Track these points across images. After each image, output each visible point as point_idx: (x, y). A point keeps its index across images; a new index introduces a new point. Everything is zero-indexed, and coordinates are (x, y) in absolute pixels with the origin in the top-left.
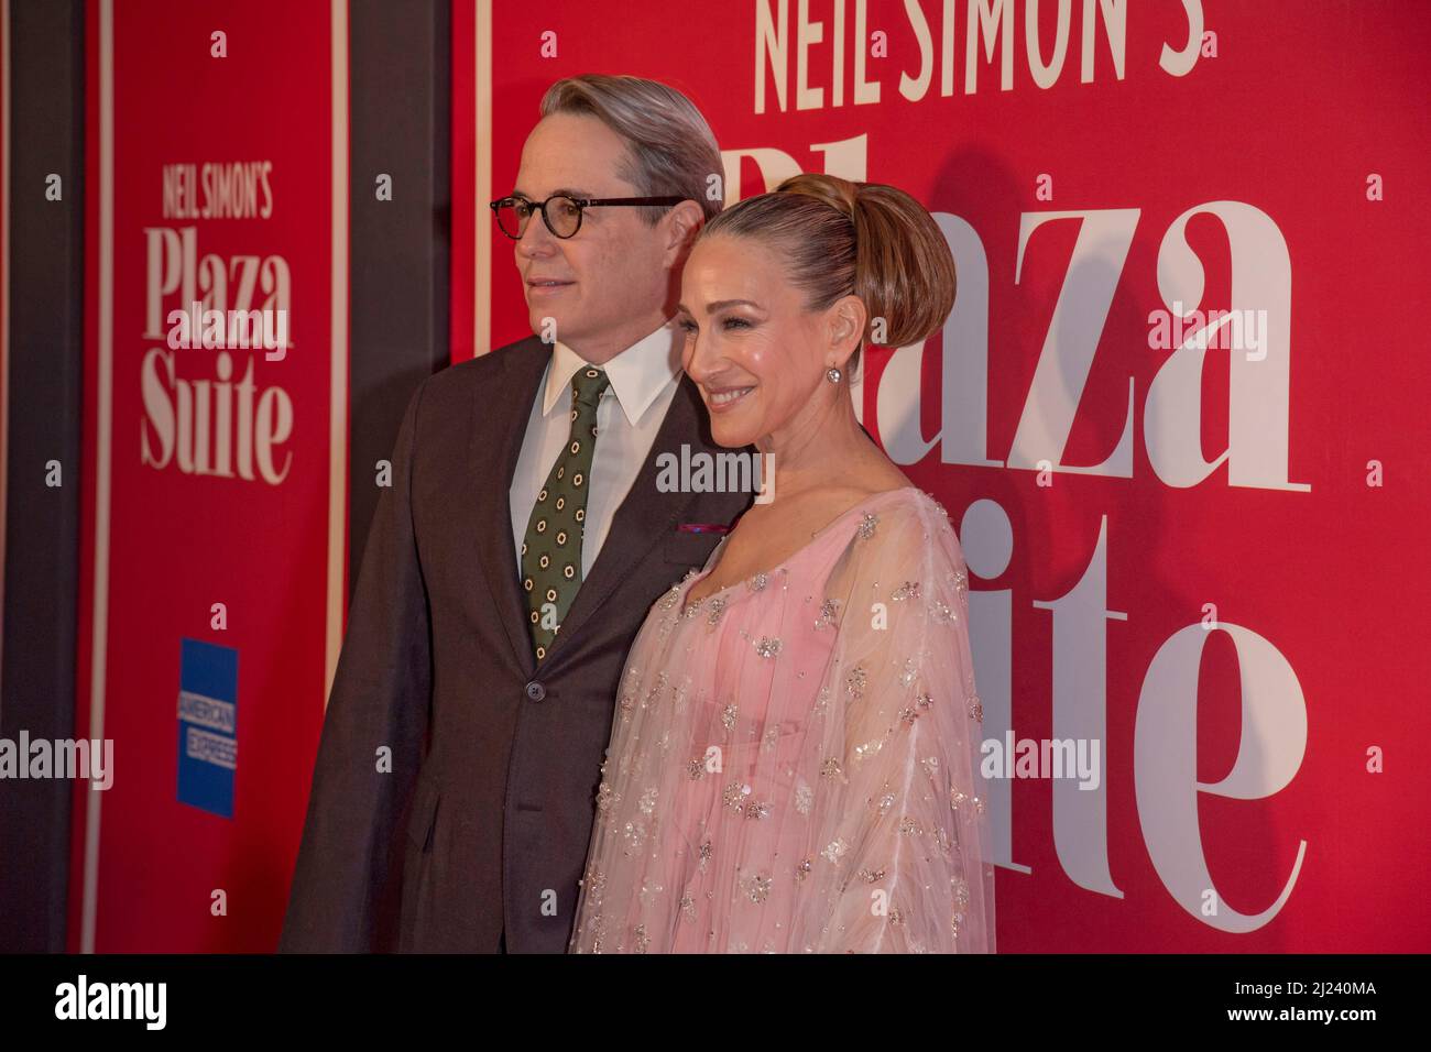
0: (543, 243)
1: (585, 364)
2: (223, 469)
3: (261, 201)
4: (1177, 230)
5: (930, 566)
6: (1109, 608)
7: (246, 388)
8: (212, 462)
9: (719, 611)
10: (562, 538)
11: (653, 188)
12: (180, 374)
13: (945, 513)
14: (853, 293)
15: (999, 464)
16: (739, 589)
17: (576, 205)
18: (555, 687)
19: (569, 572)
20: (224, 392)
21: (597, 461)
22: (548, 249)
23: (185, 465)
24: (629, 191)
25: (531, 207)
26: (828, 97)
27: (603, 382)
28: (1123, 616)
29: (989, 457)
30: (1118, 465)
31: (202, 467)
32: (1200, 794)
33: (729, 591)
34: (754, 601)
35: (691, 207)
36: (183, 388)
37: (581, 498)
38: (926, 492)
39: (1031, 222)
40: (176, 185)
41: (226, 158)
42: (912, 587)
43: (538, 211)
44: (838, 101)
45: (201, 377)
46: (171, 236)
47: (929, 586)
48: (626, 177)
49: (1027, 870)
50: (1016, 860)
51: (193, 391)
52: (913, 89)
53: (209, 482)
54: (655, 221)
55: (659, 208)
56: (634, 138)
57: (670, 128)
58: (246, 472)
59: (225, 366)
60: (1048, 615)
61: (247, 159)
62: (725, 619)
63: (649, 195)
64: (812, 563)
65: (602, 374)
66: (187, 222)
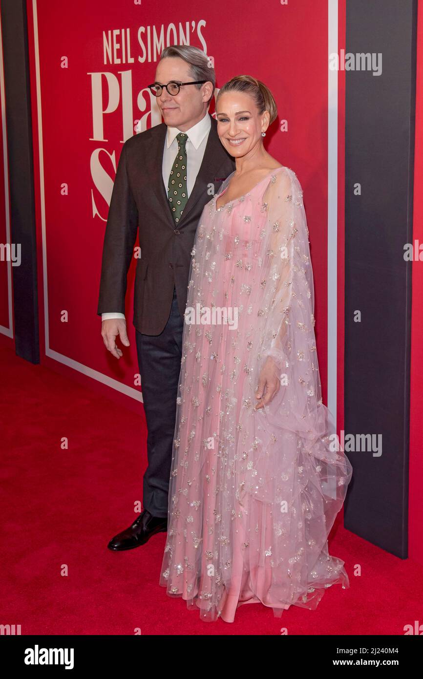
0: (167, 97)
1: (179, 132)
5: (293, 190)
9: (231, 209)
10: (180, 185)
11: (198, 79)
13: (295, 173)
16: (236, 201)
17: (177, 85)
18: (183, 230)
19: (184, 195)
21: (188, 161)
22: (169, 99)
24: (192, 80)
25: (162, 87)
26: (122, 61)
27: (186, 137)
33: (233, 202)
34: (241, 205)
35: (209, 83)
37: (184, 173)
38: (289, 168)
42: (290, 197)
43: (164, 88)
44: (124, 62)
47: (293, 197)
52: (142, 60)
54: (199, 89)
55: (200, 85)
56: (191, 64)
57: (200, 60)
62: (233, 211)
63: (197, 81)
64: (257, 192)
65: (186, 135)
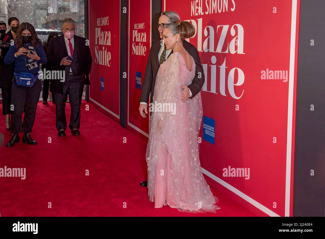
2: (140, 54)
3: (143, 27)
4: (233, 27)
6: (226, 66)
7: (142, 46)
8: (139, 54)
12: (136, 45)
14: (179, 33)
15: (215, 52)
20: (140, 46)
22: (161, 29)
23: (136, 54)
25: (160, 25)
28: (227, 67)
29: (214, 51)
30: (227, 52)
31: (138, 54)
32: (234, 85)
36: (136, 46)
39: (218, 26)
40: (135, 26)
41: (140, 23)
44: (199, 14)
45: (138, 45)
46: (135, 31)
48: (169, 21)
49: (217, 94)
50: (216, 92)
51: (137, 46)
52: (207, 13)
53: (139, 56)
58: (142, 55)
59: (140, 44)
60: (220, 67)
61: (142, 23)
66: (136, 29)
